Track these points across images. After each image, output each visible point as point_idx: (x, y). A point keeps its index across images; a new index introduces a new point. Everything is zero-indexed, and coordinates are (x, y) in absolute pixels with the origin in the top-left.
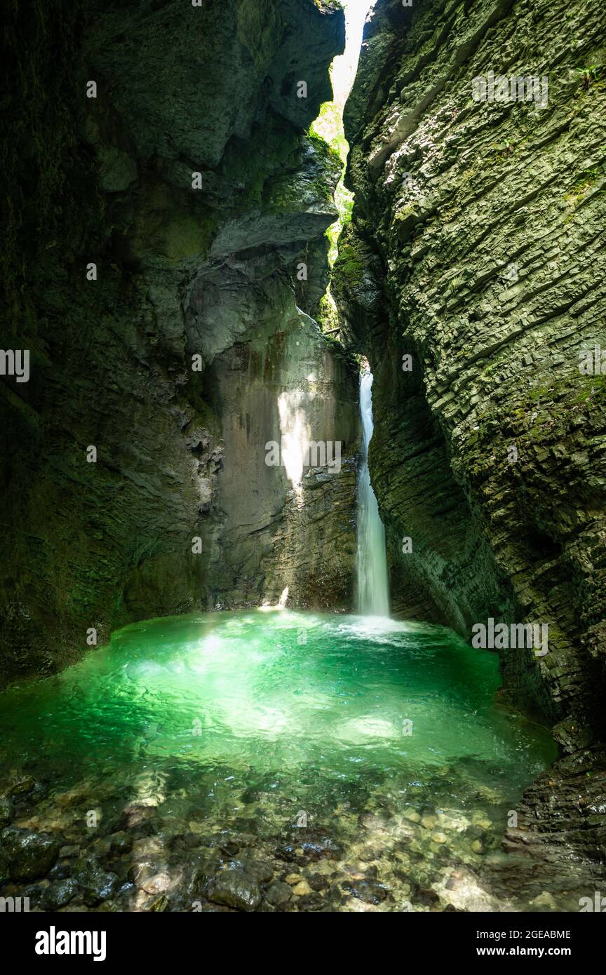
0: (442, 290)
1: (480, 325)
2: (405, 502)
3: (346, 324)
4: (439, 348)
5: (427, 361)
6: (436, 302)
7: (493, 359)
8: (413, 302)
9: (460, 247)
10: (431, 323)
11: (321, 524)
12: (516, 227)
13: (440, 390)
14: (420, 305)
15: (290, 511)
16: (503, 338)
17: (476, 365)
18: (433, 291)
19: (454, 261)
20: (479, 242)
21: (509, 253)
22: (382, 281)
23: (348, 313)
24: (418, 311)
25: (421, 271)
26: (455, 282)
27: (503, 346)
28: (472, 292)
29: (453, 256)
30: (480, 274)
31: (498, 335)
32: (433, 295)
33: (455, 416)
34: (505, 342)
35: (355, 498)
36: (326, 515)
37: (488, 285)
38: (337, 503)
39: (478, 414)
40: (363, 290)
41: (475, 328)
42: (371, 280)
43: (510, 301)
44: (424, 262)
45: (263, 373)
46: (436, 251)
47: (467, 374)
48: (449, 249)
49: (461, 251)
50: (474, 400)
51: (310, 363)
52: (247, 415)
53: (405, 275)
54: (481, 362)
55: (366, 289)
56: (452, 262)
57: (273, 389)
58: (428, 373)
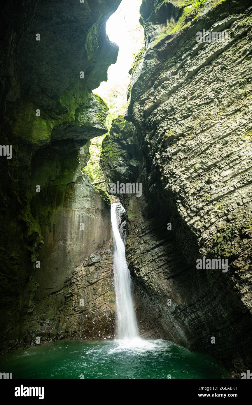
0: (188, 169)
1: (213, 186)
2: (152, 272)
3: (110, 181)
4: (187, 195)
5: (179, 201)
6: (184, 174)
7: (219, 202)
8: (172, 174)
9: (197, 151)
10: (183, 184)
11: (95, 286)
12: (223, 145)
13: (192, 215)
14: (176, 175)
15: (76, 279)
16: (225, 193)
17: (213, 204)
18: (184, 169)
19: (193, 156)
20: (205, 150)
21: (222, 156)
22: (129, 162)
23: (111, 176)
24: (175, 177)
25: (175, 159)
26: (198, 166)
27: (225, 196)
28: (205, 171)
29: (192, 155)
30: (210, 164)
31: (223, 191)
32: (183, 171)
33: (202, 228)
34: (226, 194)
35: (113, 271)
36: (97, 281)
37: (212, 168)
38: (104, 274)
39: (216, 227)
40: (119, 166)
41: (210, 187)
42: (122, 161)
43: (226, 176)
44: (177, 156)
45: (63, 203)
46: (184, 152)
47: (209, 208)
48: (191, 151)
49: (197, 153)
50: (213, 220)
51: (88, 199)
52: (54, 224)
53: (166, 160)
54: (215, 203)
55: (121, 165)
56: (192, 157)
57: (68, 212)
58: (180, 207)
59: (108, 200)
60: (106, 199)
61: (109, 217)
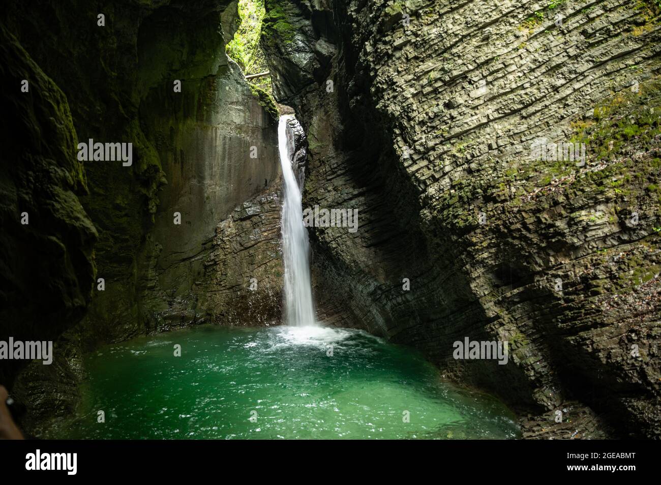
0: (418, 78)
1: (454, 113)
2: (343, 236)
3: (278, 78)
4: (412, 123)
5: (397, 131)
6: (411, 86)
7: (462, 139)
8: (391, 83)
9: (437, 48)
10: (407, 103)
11: (251, 251)
12: (482, 41)
13: (415, 157)
14: (397, 86)
15: (222, 240)
16: (473, 126)
17: (450, 143)
18: (411, 77)
19: (430, 56)
20: (452, 47)
21: (477, 61)
22: (314, 45)
23: (280, 68)
24: (395, 90)
25: (399, 58)
26: (433, 75)
27: (472, 131)
28: (445, 85)
29: (429, 52)
30: (455, 73)
31: (470, 123)
32: (410, 81)
33: (428, 178)
34: (474, 128)
36: (256, 244)
37: (458, 82)
38: (266, 234)
39: (451, 180)
40: (296, 50)
41: (450, 114)
42: (303, 42)
43: (478, 98)
44: (403, 52)
45: (195, 113)
46: (416, 46)
47: (444, 149)
48: (427, 46)
49: (436, 51)
50: (447, 169)
51: (238, 107)
52: (181, 151)
53: (383, 58)
54: (454, 141)
55: (299, 50)
56: (427, 57)
57: (205, 129)
58: (397, 141)
59: (274, 110)
60: (271, 109)
61: (276, 141)
